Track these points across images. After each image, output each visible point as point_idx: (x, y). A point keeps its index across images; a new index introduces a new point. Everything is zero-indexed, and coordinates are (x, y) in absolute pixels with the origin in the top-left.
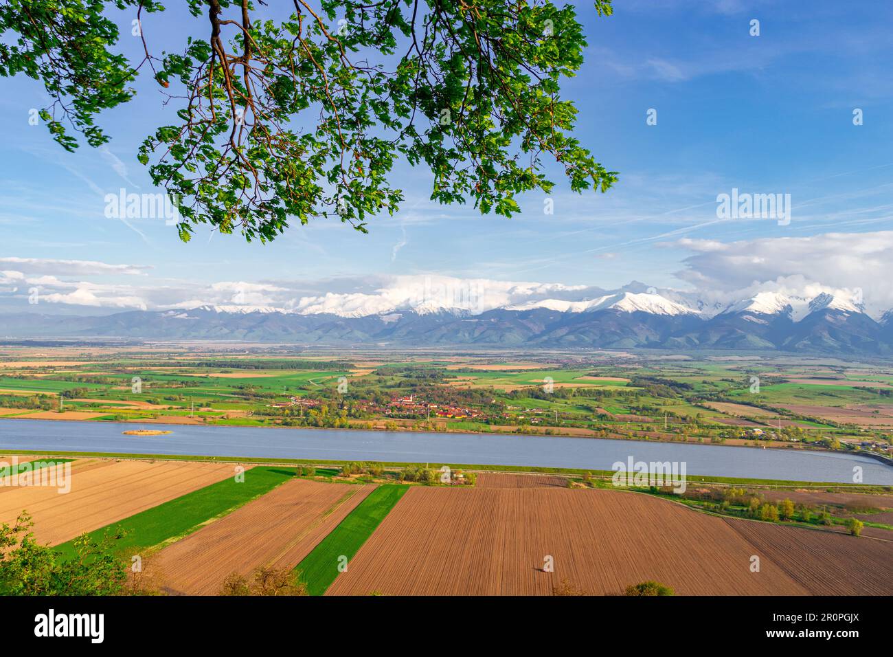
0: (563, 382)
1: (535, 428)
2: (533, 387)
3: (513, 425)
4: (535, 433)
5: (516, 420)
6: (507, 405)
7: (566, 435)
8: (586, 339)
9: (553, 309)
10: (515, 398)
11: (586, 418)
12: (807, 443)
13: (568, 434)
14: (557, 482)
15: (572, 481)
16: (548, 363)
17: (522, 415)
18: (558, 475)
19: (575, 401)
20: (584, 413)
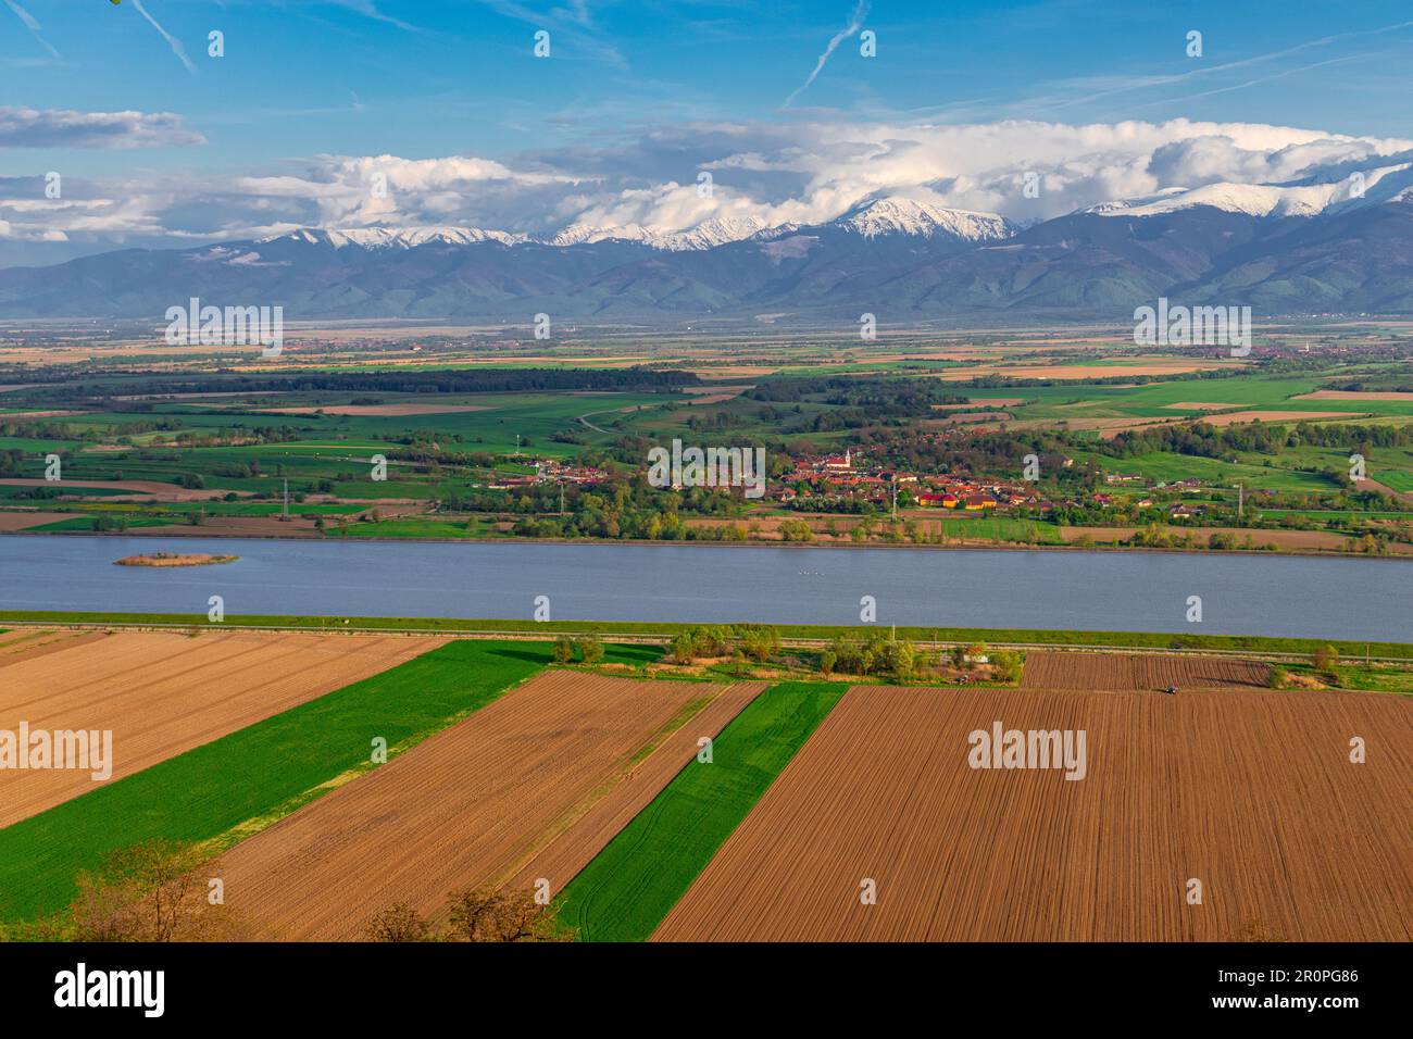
0: (1261, 408)
1: (1180, 532)
2: (1177, 422)
3: (1122, 525)
4: (1180, 546)
5: (1128, 511)
6: (1104, 472)
7: (1267, 550)
9: (1232, 210)
10: (1127, 453)
11: (1323, 503)
13: (1270, 548)
14: (1242, 674)
15: (1282, 670)
16: (1218, 357)
17: (1144, 499)
18: (1243, 655)
19: (1293, 458)
20: (1319, 489)
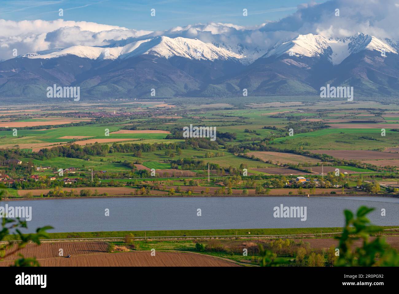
0: (98, 137)
1: (68, 190)
2: (64, 144)
3: (44, 188)
4: (69, 196)
5: (46, 182)
6: (36, 166)
7: (104, 196)
8: (120, 88)
9: (82, 56)
10: (45, 158)
11: (124, 176)
12: (349, 188)
13: (105, 195)
14: (97, 247)
15: (112, 245)
16: (79, 117)
17: (53, 177)
18: (97, 240)
19: (110, 158)
20: (122, 170)
